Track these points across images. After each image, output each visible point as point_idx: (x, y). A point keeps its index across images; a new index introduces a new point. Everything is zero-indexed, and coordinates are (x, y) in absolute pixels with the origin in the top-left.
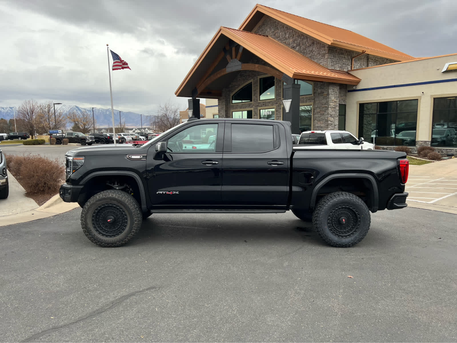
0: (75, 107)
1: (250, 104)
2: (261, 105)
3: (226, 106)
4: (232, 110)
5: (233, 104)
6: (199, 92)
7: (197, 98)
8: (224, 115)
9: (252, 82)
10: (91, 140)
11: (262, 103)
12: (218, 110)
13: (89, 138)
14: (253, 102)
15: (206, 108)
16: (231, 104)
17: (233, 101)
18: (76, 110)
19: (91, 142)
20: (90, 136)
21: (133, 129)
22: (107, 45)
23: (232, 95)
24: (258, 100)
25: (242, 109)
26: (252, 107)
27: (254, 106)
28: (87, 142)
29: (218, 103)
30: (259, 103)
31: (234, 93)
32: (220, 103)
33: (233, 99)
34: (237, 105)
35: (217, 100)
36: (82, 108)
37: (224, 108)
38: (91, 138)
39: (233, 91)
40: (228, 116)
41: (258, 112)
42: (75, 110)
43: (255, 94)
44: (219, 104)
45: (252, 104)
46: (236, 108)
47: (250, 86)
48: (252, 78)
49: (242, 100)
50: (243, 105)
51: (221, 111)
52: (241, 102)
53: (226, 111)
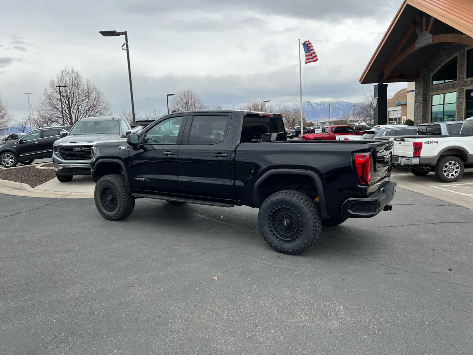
0: (306, 102)
1: (454, 84)
2: (468, 84)
3: (423, 89)
4: (431, 94)
5: (433, 86)
6: (386, 76)
7: (384, 83)
8: (421, 100)
9: (457, 57)
10: (291, 134)
11: (469, 81)
12: (415, 95)
13: (290, 132)
14: (458, 81)
15: (408, 93)
16: (431, 86)
17: (434, 82)
18: (308, 105)
19: (292, 135)
20: (291, 130)
21: (359, 121)
22: (299, 40)
23: (432, 75)
24: (464, 78)
25: (444, 92)
26: (457, 88)
27: (458, 87)
28: (288, 135)
29: (415, 86)
30: (466, 82)
31: (434, 72)
32: (417, 86)
33: (433, 80)
34: (438, 87)
35: (415, 82)
36: (312, 103)
37: (422, 92)
38: (292, 132)
39: (434, 70)
40: (427, 101)
41: (463, 94)
42: (306, 105)
43: (461, 71)
44: (416, 88)
45: (456, 83)
46: (437, 90)
47: (455, 61)
48: (458, 51)
49: (444, 80)
50: (445, 85)
51: (418, 95)
52: (443, 83)
53: (424, 95)
